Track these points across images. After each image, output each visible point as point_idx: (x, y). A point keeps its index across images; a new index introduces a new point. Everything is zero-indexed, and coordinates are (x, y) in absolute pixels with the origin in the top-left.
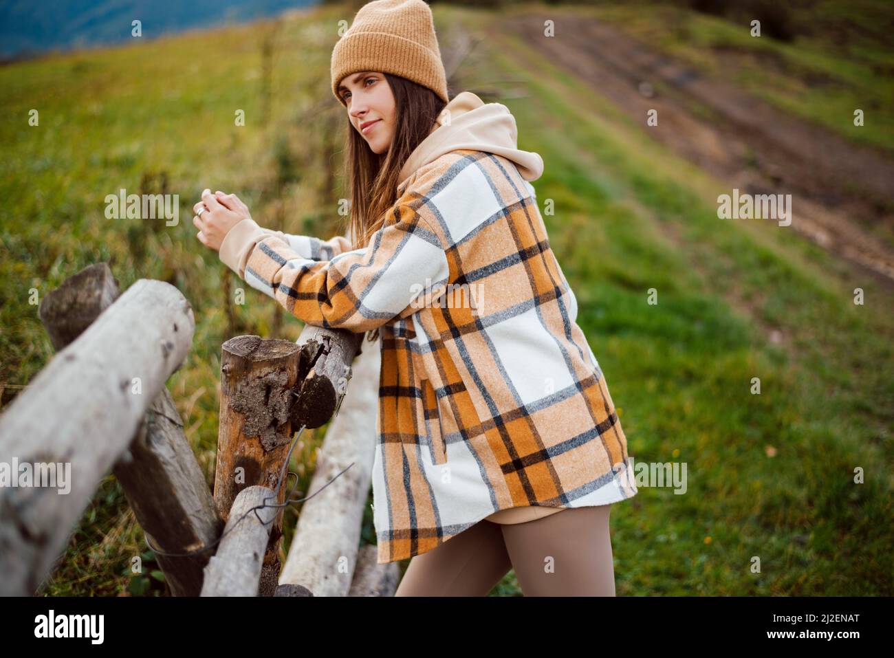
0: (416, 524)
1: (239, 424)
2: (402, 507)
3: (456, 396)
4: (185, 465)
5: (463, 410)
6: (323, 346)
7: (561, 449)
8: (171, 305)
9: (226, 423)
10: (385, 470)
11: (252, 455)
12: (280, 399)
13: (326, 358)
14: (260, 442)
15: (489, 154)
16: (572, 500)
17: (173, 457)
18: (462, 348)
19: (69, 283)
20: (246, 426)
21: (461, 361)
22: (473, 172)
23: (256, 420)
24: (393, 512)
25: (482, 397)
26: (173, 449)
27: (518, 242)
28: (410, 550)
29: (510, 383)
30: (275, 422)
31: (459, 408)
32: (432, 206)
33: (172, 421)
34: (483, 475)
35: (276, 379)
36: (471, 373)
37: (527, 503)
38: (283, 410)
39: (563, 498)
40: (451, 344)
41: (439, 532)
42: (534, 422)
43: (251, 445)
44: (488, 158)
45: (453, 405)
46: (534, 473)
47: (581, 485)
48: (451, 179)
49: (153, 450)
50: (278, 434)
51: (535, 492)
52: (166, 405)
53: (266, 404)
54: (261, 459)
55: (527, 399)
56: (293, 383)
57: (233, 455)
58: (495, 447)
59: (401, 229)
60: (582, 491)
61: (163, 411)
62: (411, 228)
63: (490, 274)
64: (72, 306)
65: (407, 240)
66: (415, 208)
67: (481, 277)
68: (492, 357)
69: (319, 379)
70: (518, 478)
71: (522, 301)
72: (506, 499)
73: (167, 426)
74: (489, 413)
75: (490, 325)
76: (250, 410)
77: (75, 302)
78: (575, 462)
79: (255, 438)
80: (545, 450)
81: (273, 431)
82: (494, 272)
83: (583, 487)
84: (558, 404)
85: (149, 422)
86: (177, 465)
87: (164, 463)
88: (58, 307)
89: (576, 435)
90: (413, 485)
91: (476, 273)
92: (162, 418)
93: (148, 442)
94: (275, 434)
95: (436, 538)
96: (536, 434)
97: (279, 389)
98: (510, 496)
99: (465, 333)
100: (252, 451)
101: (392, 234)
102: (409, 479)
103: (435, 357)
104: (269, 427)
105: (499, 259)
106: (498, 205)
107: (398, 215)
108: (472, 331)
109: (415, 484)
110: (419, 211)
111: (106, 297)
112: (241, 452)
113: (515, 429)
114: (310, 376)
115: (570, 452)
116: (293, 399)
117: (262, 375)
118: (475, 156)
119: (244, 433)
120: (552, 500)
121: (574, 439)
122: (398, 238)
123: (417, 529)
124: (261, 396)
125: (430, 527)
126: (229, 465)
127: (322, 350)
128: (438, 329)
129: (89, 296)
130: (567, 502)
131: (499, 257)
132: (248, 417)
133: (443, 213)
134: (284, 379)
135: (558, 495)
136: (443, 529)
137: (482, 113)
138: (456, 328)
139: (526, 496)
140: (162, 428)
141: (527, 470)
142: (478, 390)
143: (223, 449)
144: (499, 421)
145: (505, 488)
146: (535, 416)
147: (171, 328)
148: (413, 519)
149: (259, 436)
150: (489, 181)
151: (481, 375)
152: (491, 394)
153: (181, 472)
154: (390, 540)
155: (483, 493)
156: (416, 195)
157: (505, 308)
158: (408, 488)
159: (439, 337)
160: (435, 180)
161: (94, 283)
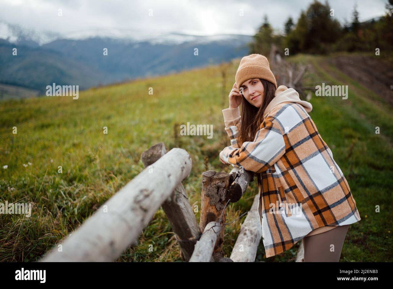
0: (283, 240)
1: (208, 201)
2: (277, 235)
3: (294, 190)
4: (189, 211)
5: (298, 195)
6: (238, 174)
7: (334, 205)
8: (184, 156)
9: (204, 200)
10: (268, 223)
11: (213, 212)
12: (222, 192)
13: (239, 178)
14: (215, 207)
15: (295, 103)
16: (340, 223)
17: (185, 207)
18: (295, 172)
19: (151, 148)
20: (211, 201)
21: (295, 177)
22: (290, 108)
23: (214, 199)
24: (274, 237)
25: (304, 189)
26: (185, 205)
27: (309, 132)
28: (282, 249)
29: (314, 183)
30: (221, 200)
31: (296, 195)
32: (277, 120)
33: (185, 196)
34: (306, 218)
35: (221, 185)
36: (299, 181)
37: (324, 225)
38: (224, 196)
39: (337, 223)
40: (291, 172)
41: (292, 241)
42: (324, 196)
43: (212, 208)
44: (295, 104)
45: (294, 194)
46: (325, 214)
47: (343, 217)
48: (283, 111)
49: (178, 204)
50: (222, 205)
51: (326, 221)
52: (182, 190)
53: (218, 194)
54: (216, 213)
55: (321, 188)
56: (227, 187)
57: (206, 212)
58: (310, 207)
59: (267, 129)
60: (343, 220)
61: (182, 192)
62: (270, 128)
63: (301, 144)
64: (152, 155)
65: (269, 133)
66: (271, 121)
67: (298, 145)
68: (306, 174)
69: (236, 185)
70: (320, 217)
71: (314, 152)
72: (316, 224)
73: (183, 197)
74: (307, 195)
75: (304, 162)
76: (212, 196)
77: (153, 154)
78: (340, 209)
79: (214, 206)
80: (329, 206)
81: (220, 203)
82: (302, 143)
83: (343, 218)
84: (332, 189)
85: (177, 194)
86: (186, 210)
87: (182, 208)
88: (147, 156)
89: (339, 199)
90: (280, 226)
91: (296, 144)
92: (181, 194)
93: (176, 200)
94: (221, 205)
95: (292, 244)
96: (325, 200)
97: (222, 188)
98: (317, 224)
99: (295, 167)
100: (213, 210)
101: (263, 131)
102: (278, 224)
103: (284, 178)
104: (219, 202)
105: (303, 138)
106: (301, 119)
107: (265, 124)
108: (299, 166)
109: (280, 225)
110: (273, 122)
111: (163, 152)
112: (209, 211)
113: (317, 200)
114: (233, 184)
115: (337, 206)
116: (227, 192)
117: (216, 183)
118: (291, 103)
119: (210, 204)
120: (333, 223)
121: (339, 201)
122: (265, 132)
123: (284, 242)
124: (216, 191)
125: (289, 240)
126: (205, 216)
127: (237, 176)
128: (285, 167)
129: (158, 152)
130: (338, 224)
131: (303, 137)
132: (211, 198)
133: (281, 122)
134: (224, 185)
135: (334, 222)
136: (294, 240)
137: (288, 91)
138: (292, 166)
139: (323, 223)
140: (181, 198)
141: (323, 213)
142: (302, 187)
143: (203, 210)
144: (311, 197)
145: (315, 221)
146: (324, 194)
147: (184, 163)
148: (282, 238)
149: (215, 205)
150: (297, 111)
151: (303, 181)
152: (307, 188)
153: (187, 213)
154: (274, 247)
155: (307, 224)
156: (270, 117)
157: (308, 155)
158: (278, 227)
159: (286, 170)
160: (278, 111)
161: (159, 149)
